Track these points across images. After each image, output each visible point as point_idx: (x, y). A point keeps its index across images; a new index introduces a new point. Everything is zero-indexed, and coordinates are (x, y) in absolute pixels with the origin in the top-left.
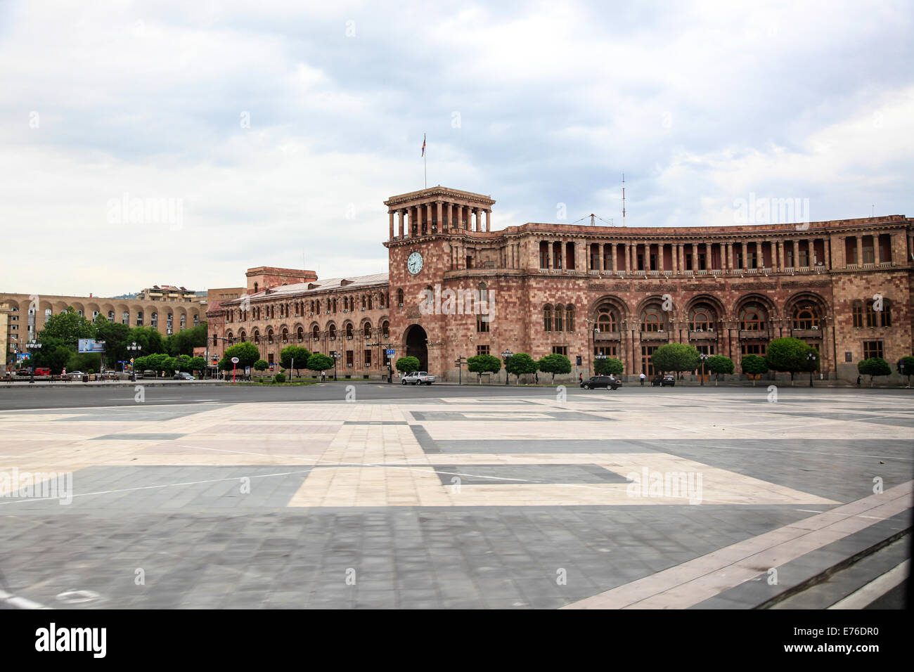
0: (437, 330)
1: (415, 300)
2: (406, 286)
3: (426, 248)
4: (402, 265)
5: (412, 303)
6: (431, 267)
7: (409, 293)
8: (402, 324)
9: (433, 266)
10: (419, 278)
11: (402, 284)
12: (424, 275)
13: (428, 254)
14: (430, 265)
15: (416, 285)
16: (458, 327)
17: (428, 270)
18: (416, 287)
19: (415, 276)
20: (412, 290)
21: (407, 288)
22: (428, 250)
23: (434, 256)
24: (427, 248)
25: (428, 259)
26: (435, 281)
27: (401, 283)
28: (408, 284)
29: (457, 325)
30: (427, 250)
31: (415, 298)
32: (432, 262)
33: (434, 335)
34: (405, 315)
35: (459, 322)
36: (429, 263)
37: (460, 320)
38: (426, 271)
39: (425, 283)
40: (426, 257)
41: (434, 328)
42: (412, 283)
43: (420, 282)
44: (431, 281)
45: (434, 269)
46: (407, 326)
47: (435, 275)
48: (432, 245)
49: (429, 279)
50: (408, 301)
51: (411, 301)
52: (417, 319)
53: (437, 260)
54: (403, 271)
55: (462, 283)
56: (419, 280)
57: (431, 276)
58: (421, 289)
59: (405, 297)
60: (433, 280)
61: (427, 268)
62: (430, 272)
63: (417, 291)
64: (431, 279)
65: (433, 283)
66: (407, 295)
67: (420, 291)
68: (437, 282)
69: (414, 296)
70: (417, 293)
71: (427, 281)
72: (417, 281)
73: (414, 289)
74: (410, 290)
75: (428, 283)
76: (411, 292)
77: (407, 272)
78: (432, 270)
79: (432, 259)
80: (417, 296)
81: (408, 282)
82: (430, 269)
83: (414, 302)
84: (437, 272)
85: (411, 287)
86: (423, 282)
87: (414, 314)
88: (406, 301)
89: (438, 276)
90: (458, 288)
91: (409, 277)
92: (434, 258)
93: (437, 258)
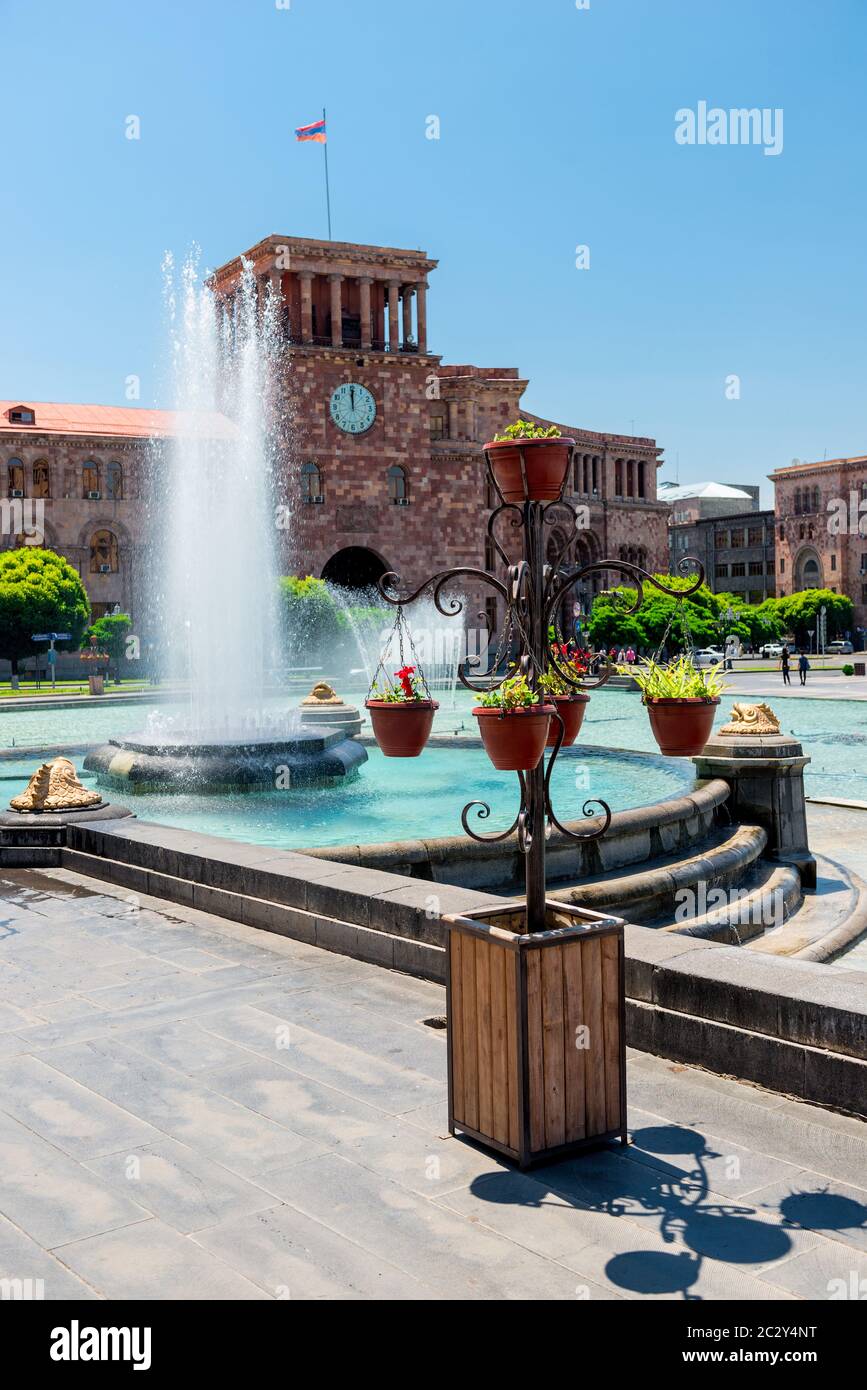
0: (421, 562)
1: (359, 492)
2: (331, 457)
3: (388, 380)
4: (319, 406)
5: (350, 497)
6: (405, 426)
7: (342, 474)
8: (318, 543)
9: (411, 423)
10: (370, 444)
11: (320, 451)
12: (384, 438)
13: (397, 395)
14: (402, 420)
15: (363, 458)
16: (459, 558)
17: (397, 430)
18: (362, 463)
19: (358, 437)
20: (352, 468)
21: (336, 462)
22: (397, 386)
24: (393, 379)
25: (395, 406)
26: (416, 455)
28: (338, 452)
29: (457, 553)
30: (393, 385)
31: (362, 487)
32: (407, 414)
33: (414, 573)
35: (458, 549)
36: (400, 415)
37: (464, 544)
38: (390, 431)
39: (389, 459)
40: (392, 400)
41: (413, 559)
42: (350, 453)
43: (374, 454)
44: (406, 455)
45: (414, 430)
46: (336, 549)
47: (415, 444)
48: (408, 376)
49: (399, 449)
50: (340, 492)
51: (347, 492)
52: (368, 535)
53: (421, 411)
54: (322, 421)
55: (468, 468)
56: (372, 448)
57: (404, 445)
58: (376, 470)
59: (329, 482)
60: (411, 455)
61: (395, 424)
62: (403, 435)
63: (364, 473)
64: (404, 450)
65: (412, 461)
66: (335, 478)
67: (374, 473)
68: (422, 460)
69: (356, 483)
70: (366, 478)
71: (394, 454)
72: (366, 450)
73: (356, 466)
74: (345, 468)
75: (397, 459)
76: (349, 472)
77: (332, 424)
78: (409, 431)
79: (408, 407)
80: (365, 483)
81: (339, 448)
82: (401, 429)
83: (357, 498)
84: (420, 438)
85: (346, 461)
86: (382, 454)
87: (359, 523)
88: (334, 491)
89: (425, 446)
90: (459, 478)
91: (339, 437)
92: (412, 406)
93: (423, 407)
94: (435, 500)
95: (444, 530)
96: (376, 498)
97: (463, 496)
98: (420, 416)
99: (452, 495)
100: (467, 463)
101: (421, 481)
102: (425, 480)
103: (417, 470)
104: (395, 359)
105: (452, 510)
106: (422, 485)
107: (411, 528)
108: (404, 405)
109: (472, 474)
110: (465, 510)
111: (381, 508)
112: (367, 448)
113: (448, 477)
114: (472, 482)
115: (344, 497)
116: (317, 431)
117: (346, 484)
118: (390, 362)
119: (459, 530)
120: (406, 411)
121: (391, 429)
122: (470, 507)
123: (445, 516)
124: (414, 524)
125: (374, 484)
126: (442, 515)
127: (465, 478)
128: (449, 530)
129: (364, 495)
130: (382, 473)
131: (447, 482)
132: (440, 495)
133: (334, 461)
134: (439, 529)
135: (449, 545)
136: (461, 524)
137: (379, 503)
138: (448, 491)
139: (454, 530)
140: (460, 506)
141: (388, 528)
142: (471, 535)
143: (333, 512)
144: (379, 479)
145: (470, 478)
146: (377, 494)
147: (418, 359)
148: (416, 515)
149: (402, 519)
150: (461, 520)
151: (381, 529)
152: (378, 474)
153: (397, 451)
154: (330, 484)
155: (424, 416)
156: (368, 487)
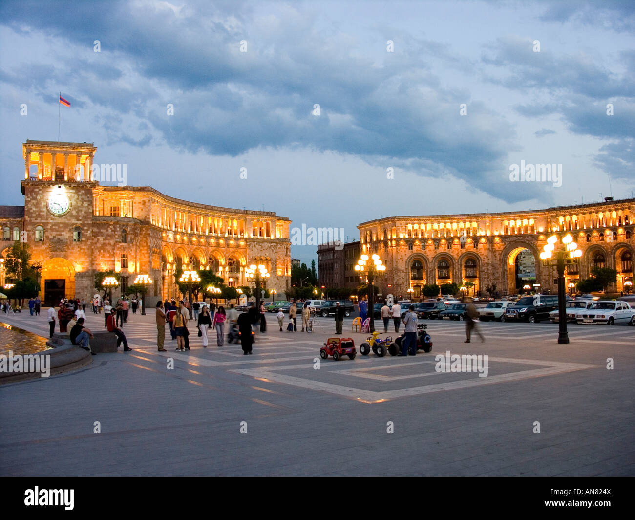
1: (59, 237)
2: (48, 223)
3: (74, 193)
5: (56, 239)
6: (81, 211)
7: (52, 230)
9: (84, 209)
10: (65, 218)
11: (43, 221)
12: (72, 216)
14: (80, 209)
15: (61, 223)
17: (77, 212)
18: (61, 225)
19: (60, 215)
20: (57, 227)
23: (85, 201)
26: (86, 222)
27: (42, 219)
28: (51, 221)
30: (76, 195)
31: (61, 235)
34: (46, 249)
39: (73, 224)
42: (56, 221)
43: (67, 222)
44: (81, 222)
45: (85, 212)
47: (86, 217)
48: (83, 191)
49: (78, 220)
50: (51, 237)
51: (54, 237)
52: (63, 253)
53: (88, 205)
54: (45, 209)
55: (111, 227)
56: (66, 219)
57: (80, 218)
58: (67, 228)
59: (46, 233)
60: (83, 222)
61: (77, 210)
62: (80, 214)
63: (62, 229)
64: (80, 220)
65: (83, 225)
66: (49, 231)
67: (67, 229)
68: (88, 224)
69: (58, 233)
70: (63, 231)
71: (76, 222)
72: (63, 220)
73: (59, 227)
74: (54, 227)
75: (77, 224)
76: (55, 229)
77: (49, 211)
78: (83, 212)
79: (83, 203)
80: (62, 233)
81: (51, 220)
82: (79, 212)
83: (59, 239)
84: (87, 215)
85: (55, 224)
86: (70, 222)
87: (59, 249)
88: (49, 236)
89: (90, 218)
90: (107, 231)
91: (52, 215)
92: (84, 203)
93: (89, 203)
94: (96, 240)
95: (100, 251)
96: (67, 239)
97: (109, 238)
98: (88, 207)
99: (104, 238)
100: (111, 225)
101: (87, 232)
102: (89, 232)
103: (86, 228)
104: (76, 185)
105: (104, 244)
106: (88, 233)
107: (82, 251)
108: (81, 203)
109: (113, 229)
110: (109, 244)
111: (69, 243)
112: (64, 219)
113: (102, 230)
114: (113, 232)
115: (53, 239)
116: (42, 213)
117: (54, 233)
118: (74, 187)
119: (106, 251)
120: (82, 205)
121: (75, 212)
122: (112, 242)
123: (100, 246)
124: (84, 249)
125: (66, 233)
126: (99, 245)
127: (110, 231)
128: (102, 251)
129: (61, 238)
130: (70, 229)
131: (102, 232)
132: (98, 238)
133: (49, 225)
134: (97, 251)
135: (102, 257)
136: (107, 249)
137: (68, 241)
138: (102, 236)
139: (104, 251)
140: (107, 242)
141: (72, 251)
142: (112, 253)
143: (48, 244)
144: (69, 231)
145: (112, 231)
146: (67, 237)
147: (86, 185)
148: (85, 245)
149: (78, 247)
150: (107, 248)
151: (69, 251)
152: (68, 229)
153: (77, 220)
154: (47, 234)
155: (89, 207)
156: (64, 234)
